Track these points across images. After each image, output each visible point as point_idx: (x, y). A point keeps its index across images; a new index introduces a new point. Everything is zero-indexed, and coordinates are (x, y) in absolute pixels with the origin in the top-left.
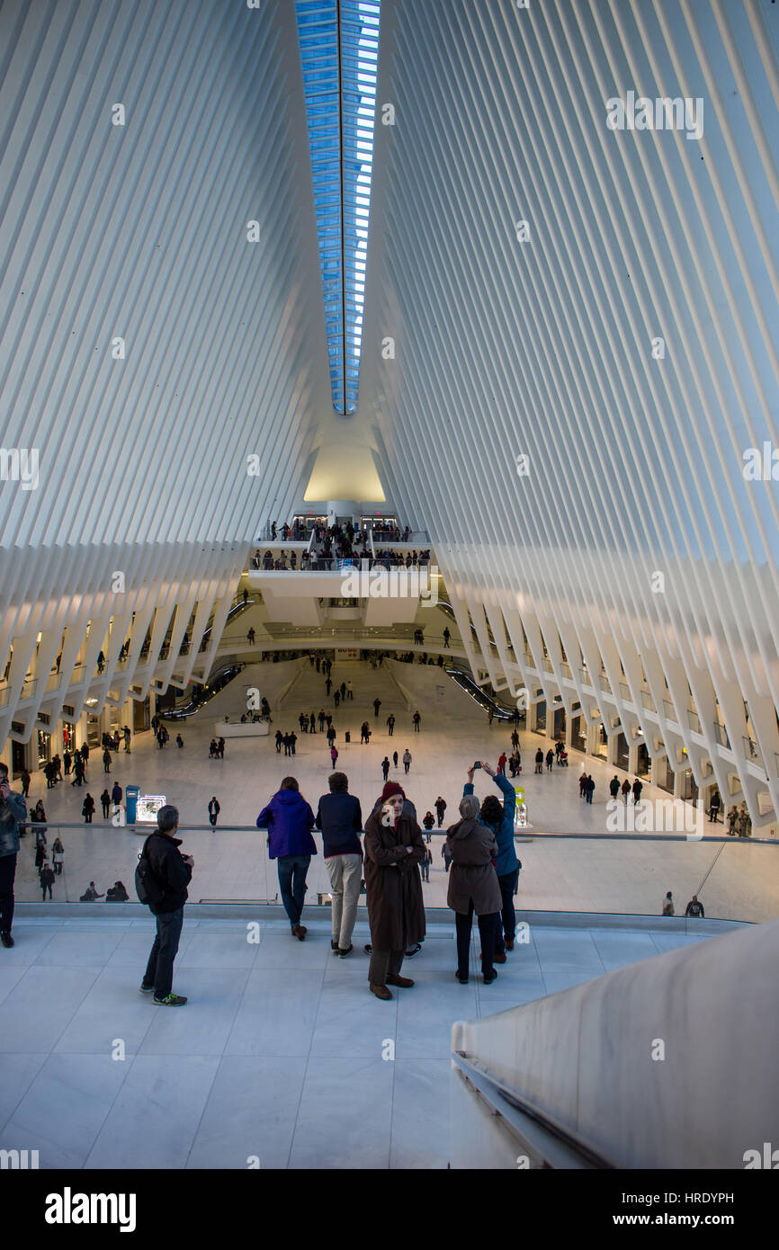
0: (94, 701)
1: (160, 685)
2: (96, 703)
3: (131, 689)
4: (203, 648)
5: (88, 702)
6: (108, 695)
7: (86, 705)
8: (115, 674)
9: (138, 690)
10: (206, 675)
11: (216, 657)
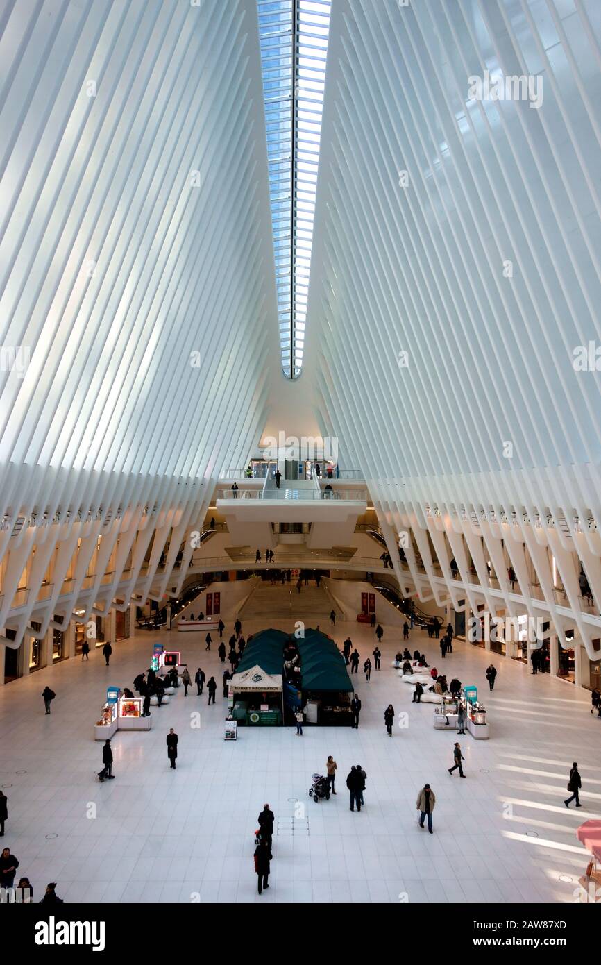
0: (83, 611)
1: (139, 597)
2: (84, 615)
3: (114, 601)
4: (177, 565)
5: (77, 613)
6: (95, 606)
7: (74, 615)
8: (101, 587)
9: (119, 602)
10: (179, 590)
11: (186, 575)
